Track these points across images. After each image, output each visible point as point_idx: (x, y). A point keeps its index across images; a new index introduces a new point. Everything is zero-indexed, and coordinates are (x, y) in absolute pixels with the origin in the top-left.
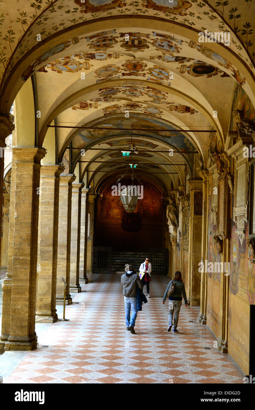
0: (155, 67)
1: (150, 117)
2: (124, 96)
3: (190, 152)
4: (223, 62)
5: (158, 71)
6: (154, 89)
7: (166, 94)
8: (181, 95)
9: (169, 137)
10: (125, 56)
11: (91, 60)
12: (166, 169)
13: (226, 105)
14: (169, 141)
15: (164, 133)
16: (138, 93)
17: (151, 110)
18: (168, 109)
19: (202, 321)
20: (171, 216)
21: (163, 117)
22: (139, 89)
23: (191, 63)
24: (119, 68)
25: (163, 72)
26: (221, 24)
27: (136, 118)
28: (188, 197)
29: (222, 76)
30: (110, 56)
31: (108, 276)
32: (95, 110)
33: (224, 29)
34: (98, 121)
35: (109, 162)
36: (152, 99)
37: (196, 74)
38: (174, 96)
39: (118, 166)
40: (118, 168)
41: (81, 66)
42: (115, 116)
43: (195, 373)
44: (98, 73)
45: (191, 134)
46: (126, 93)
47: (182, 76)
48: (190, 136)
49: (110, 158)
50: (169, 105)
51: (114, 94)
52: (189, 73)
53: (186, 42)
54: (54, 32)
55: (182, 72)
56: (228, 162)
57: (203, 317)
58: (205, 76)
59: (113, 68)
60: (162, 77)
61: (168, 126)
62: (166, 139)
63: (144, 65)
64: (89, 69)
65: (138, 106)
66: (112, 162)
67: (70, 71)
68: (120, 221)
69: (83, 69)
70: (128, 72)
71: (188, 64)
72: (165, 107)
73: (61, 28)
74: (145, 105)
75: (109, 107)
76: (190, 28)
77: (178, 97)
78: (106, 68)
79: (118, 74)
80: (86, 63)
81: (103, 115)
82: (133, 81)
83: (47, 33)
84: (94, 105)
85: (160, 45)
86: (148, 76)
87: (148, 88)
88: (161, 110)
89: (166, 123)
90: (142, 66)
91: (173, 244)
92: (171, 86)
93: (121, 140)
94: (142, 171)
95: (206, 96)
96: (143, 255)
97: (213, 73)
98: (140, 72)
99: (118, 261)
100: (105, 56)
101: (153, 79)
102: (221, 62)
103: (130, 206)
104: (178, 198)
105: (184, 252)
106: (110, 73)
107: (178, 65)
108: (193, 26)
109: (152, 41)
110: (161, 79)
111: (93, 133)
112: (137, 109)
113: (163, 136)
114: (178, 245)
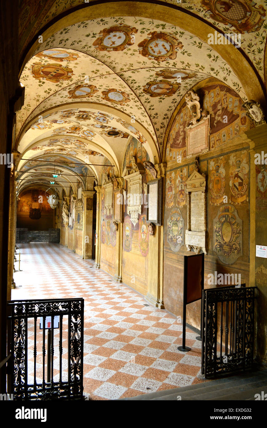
0: (88, 130)
1: (69, 156)
2: (61, 144)
3: (85, 176)
4: (135, 131)
5: (88, 132)
6: (81, 141)
7: (86, 145)
8: (96, 145)
9: (74, 167)
10: (74, 123)
11: (54, 123)
12: (62, 185)
13: (122, 152)
14: (74, 169)
15: (71, 165)
16: (69, 143)
17: (71, 153)
18: (82, 152)
19: (98, 267)
20: (65, 211)
21: (77, 157)
22: (71, 141)
23: (109, 129)
24: (67, 129)
25: (91, 133)
26: (143, 112)
27: (60, 157)
28: (81, 200)
29: (122, 137)
30: (66, 122)
31: (26, 245)
32: (41, 151)
33: (144, 115)
34: (39, 157)
35: (30, 180)
36: (76, 147)
37: (109, 135)
38: (91, 146)
39: (32, 182)
40: (32, 184)
41: (47, 126)
42: (49, 155)
43: (113, 294)
44: (54, 131)
45: (92, 166)
46: (63, 142)
47: (101, 136)
48: (91, 167)
49: (31, 177)
50: (83, 150)
51: (55, 143)
52: (105, 135)
53: (116, 119)
54: (50, 107)
55: (102, 134)
56: (122, 183)
57: (98, 265)
58: (114, 136)
59: (63, 129)
60: (89, 135)
61: (77, 161)
62: (72, 168)
63: (81, 128)
64: (51, 128)
65: (65, 150)
66: (32, 180)
67: (40, 128)
68: (29, 214)
69: (47, 128)
70: (71, 131)
71: (106, 129)
72: (80, 151)
73: (54, 105)
74: (69, 150)
75: (49, 150)
76: (123, 112)
77: (93, 146)
78: (60, 129)
79: (64, 132)
80: (50, 125)
81: (43, 154)
82: (70, 136)
83: (46, 108)
84: (40, 148)
85: (98, 119)
86: (81, 134)
87: (77, 140)
88: (78, 153)
89: (78, 160)
90: (80, 129)
91: (66, 226)
92: (92, 141)
93: (44, 168)
94: (44, 185)
95: (112, 147)
96: (44, 232)
97: (118, 135)
98: (77, 132)
99: (30, 236)
100: (63, 122)
101: (83, 136)
102: (133, 131)
103: (54, 205)
104: (73, 201)
105: (76, 230)
106: (61, 131)
107: (101, 130)
108: (125, 111)
109: (94, 116)
110: (88, 136)
111: (31, 163)
112: (64, 151)
113: (71, 167)
114: (69, 226)
